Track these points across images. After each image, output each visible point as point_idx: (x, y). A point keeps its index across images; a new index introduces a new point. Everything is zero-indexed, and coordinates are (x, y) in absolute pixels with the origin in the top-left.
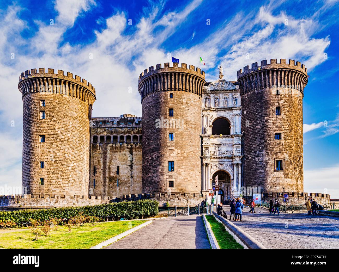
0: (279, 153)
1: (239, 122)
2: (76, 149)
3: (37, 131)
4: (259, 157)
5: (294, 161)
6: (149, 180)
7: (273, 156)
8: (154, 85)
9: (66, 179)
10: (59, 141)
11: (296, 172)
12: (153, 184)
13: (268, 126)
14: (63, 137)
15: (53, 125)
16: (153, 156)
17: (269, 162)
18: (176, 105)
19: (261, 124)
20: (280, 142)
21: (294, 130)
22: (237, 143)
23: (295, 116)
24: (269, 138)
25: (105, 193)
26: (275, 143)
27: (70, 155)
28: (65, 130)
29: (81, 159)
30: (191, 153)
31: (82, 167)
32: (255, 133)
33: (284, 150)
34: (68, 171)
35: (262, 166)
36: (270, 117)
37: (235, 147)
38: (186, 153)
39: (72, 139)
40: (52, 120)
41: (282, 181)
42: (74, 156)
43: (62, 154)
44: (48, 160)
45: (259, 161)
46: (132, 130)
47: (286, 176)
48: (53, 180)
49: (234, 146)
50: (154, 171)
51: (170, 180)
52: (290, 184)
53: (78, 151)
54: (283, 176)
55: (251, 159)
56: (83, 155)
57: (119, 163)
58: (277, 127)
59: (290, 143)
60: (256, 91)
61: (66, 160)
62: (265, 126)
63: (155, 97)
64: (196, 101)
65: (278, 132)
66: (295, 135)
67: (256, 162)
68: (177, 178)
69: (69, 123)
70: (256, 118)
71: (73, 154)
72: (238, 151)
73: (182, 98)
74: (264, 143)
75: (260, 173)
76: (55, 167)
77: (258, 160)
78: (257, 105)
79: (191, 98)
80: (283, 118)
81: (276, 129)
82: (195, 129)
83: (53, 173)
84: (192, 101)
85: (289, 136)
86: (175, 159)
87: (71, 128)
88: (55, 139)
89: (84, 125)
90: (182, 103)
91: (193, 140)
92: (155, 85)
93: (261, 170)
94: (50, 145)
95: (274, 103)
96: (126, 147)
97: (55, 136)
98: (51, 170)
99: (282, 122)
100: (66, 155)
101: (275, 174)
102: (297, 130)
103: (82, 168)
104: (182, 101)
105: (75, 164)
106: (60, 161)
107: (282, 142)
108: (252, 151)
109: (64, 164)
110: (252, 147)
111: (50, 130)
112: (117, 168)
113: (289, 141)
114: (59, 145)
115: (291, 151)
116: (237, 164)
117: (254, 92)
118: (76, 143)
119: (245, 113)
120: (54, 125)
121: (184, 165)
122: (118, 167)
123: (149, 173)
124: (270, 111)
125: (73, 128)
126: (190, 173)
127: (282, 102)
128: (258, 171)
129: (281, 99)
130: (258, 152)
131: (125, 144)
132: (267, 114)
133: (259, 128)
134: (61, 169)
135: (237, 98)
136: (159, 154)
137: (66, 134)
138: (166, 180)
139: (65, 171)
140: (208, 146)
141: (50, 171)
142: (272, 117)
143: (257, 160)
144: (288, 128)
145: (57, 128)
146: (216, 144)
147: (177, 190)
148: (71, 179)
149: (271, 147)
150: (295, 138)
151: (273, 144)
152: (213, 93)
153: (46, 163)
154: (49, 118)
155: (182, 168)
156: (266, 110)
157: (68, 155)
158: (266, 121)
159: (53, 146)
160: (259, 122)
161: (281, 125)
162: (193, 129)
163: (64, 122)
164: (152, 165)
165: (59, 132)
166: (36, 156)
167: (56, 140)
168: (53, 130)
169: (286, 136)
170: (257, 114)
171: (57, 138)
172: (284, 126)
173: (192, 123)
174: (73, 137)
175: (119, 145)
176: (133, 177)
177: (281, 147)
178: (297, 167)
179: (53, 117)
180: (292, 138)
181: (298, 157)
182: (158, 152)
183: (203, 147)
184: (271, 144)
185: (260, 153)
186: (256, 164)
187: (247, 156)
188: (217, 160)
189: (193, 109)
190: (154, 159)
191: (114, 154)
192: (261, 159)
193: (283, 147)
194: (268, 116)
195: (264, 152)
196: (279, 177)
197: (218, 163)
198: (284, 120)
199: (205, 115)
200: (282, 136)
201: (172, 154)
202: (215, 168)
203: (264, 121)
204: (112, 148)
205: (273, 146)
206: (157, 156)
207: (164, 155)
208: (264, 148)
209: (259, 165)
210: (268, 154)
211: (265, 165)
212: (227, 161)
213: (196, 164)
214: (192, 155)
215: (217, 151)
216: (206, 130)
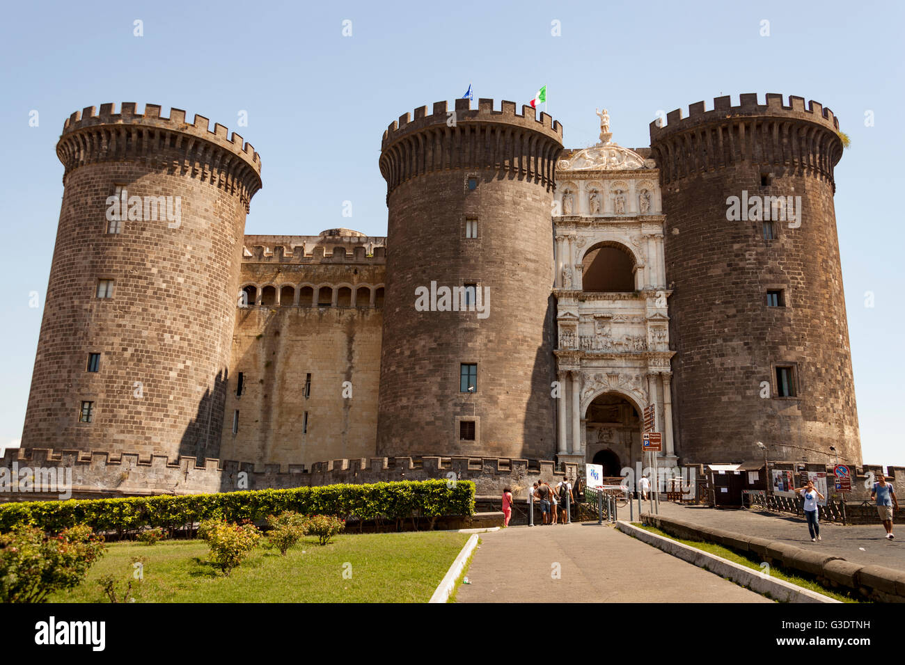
0: (783, 344)
1: (659, 256)
2: (195, 319)
3: (93, 266)
4: (722, 355)
5: (826, 370)
6: (402, 417)
7: (766, 354)
8: (425, 154)
9: (157, 405)
10: (151, 297)
11: (837, 402)
12: (413, 430)
13: (743, 268)
14: (164, 286)
15: (139, 251)
16: (417, 348)
17: (753, 373)
18: (484, 207)
19: (725, 264)
20: (782, 315)
21: (818, 280)
22: (656, 315)
23: (818, 242)
24: (749, 304)
25: (265, 454)
26: (767, 318)
27: (177, 338)
28: (172, 265)
29: (206, 349)
30: (526, 341)
31: (206, 372)
32: (709, 287)
33: (795, 337)
34: (166, 383)
35: (733, 383)
36: (748, 246)
37: (652, 327)
38: (513, 341)
39: (188, 291)
40: (138, 238)
41: (799, 429)
42: (189, 340)
43: (154, 334)
44: (113, 349)
45: (726, 369)
46: (356, 272)
47: (808, 413)
48: (122, 407)
49: (649, 324)
50: (419, 390)
51: (466, 418)
52: (821, 439)
53: (201, 325)
54: (799, 413)
55: (699, 363)
56: (212, 338)
57: (312, 364)
58: (771, 271)
60: (704, 175)
61: (166, 350)
62: (735, 270)
63: (429, 184)
64: (538, 198)
65: (775, 286)
66: (822, 296)
67: (715, 370)
68: (485, 413)
69: (185, 246)
70: (707, 246)
71: (187, 335)
72: (660, 338)
73: (501, 190)
74: (735, 316)
75: (730, 403)
76: (132, 369)
77: (722, 364)
78: (708, 211)
79: (525, 191)
80: (786, 247)
81: (768, 277)
82: (537, 275)
83: (123, 387)
84: (529, 199)
85: (806, 298)
86: (479, 355)
87: (189, 260)
88: (140, 291)
89: (225, 253)
90: (502, 203)
91: (531, 302)
92: (430, 154)
93: (733, 393)
94: (124, 307)
96: (336, 317)
97: (143, 282)
98: (118, 377)
99: (785, 257)
100: (167, 336)
101: (775, 408)
102: (826, 282)
103: (207, 377)
104: (503, 198)
105: (189, 363)
106: (147, 352)
107: (787, 314)
108: (701, 339)
109: (159, 363)
110: (701, 328)
111: (131, 263)
112: (305, 378)
113: (808, 311)
114: (151, 306)
115: (817, 342)
116: (660, 377)
117: (700, 178)
118: (198, 302)
119: (676, 231)
120: (144, 251)
121: (506, 377)
122: (309, 375)
123: (401, 396)
124: (747, 227)
125: (193, 261)
126: (522, 400)
128: (725, 399)
130: (720, 341)
131: (334, 312)
132: (738, 237)
133: (720, 275)
134: (146, 375)
135: (651, 193)
136: (435, 341)
137: (172, 278)
138: (454, 420)
139: (160, 382)
140: (572, 323)
141: (115, 382)
142: (755, 246)
143: (718, 366)
144: (800, 277)
145: (149, 259)
146: (595, 318)
147: (485, 449)
148: (171, 407)
149: (757, 329)
151: (763, 319)
152: (586, 179)
153: (107, 357)
154: (130, 233)
155: (500, 385)
157: (172, 337)
158: (737, 256)
159: (133, 309)
160: (718, 258)
161: (781, 267)
162: (531, 275)
163: (172, 243)
164: (411, 373)
165: (155, 271)
166: (82, 335)
167: (145, 292)
168: (139, 264)
169: (796, 296)
170: (712, 236)
171: (148, 288)
172: (789, 268)
173: (528, 256)
174: (190, 287)
175: (316, 314)
176: (350, 406)
177: (787, 329)
178: (838, 387)
179: (143, 229)
180: (815, 304)
181: (838, 359)
182: (431, 337)
183: (559, 325)
184: (756, 320)
185: (726, 346)
186: (715, 377)
187: (689, 353)
188: (601, 363)
189: (531, 220)
190: (418, 354)
191: (299, 338)
192: (729, 362)
193: (793, 329)
194: (743, 242)
195: (736, 343)
196: (788, 414)
197: (603, 372)
198: (789, 253)
199: (563, 237)
200: (788, 296)
201: (471, 341)
202: (594, 387)
203: (731, 256)
204: (296, 321)
205: (763, 324)
206: (427, 348)
207: (448, 344)
208: (737, 330)
209: (724, 381)
210: (750, 348)
211: (742, 378)
212: (629, 367)
213: (540, 372)
214: (528, 346)
215: (599, 336)
216: (566, 278)
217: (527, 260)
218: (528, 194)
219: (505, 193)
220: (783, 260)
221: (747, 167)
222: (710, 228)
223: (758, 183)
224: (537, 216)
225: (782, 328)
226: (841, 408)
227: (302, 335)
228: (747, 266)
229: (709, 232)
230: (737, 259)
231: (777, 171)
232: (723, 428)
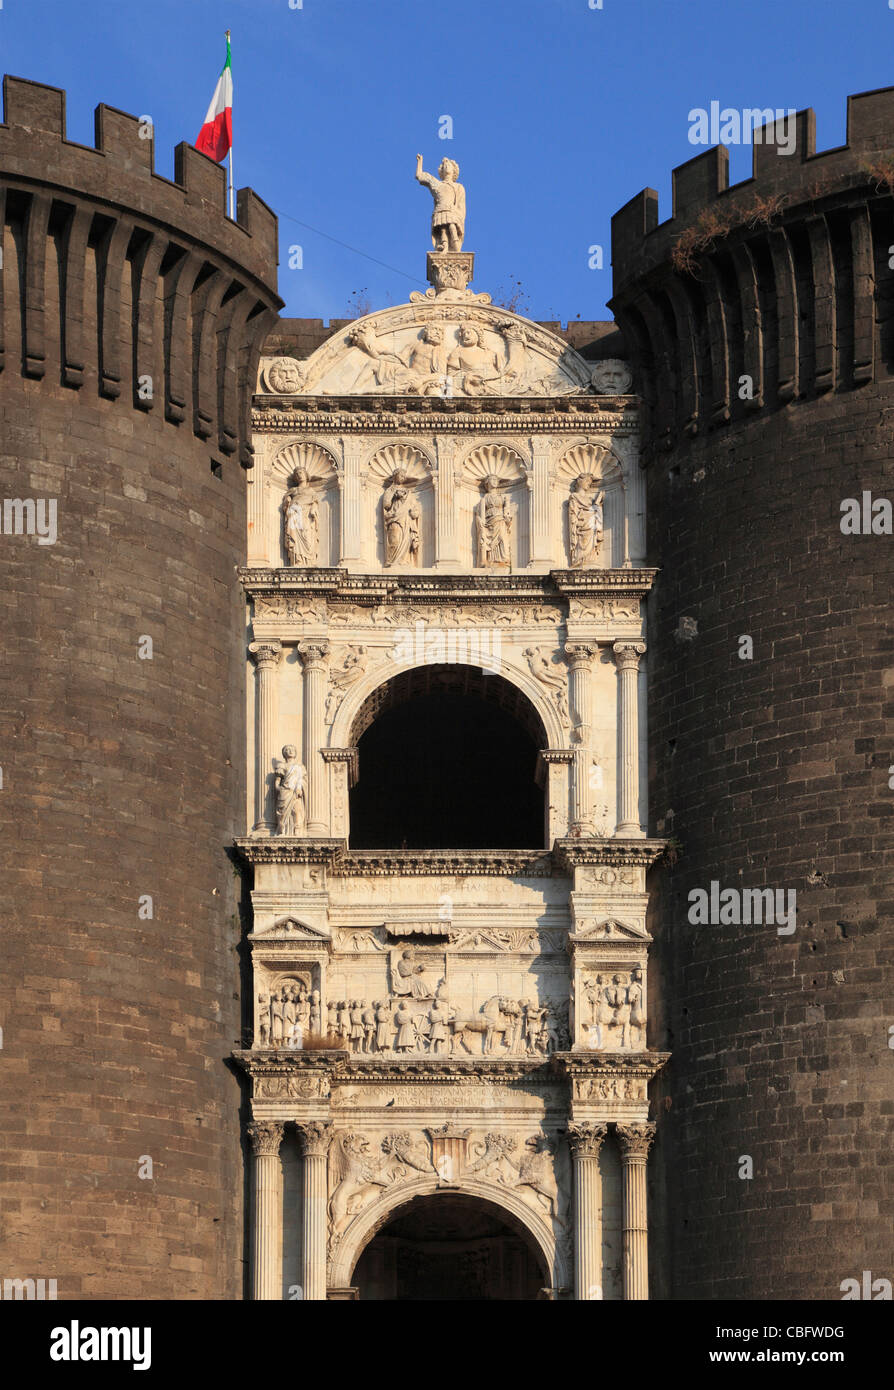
30: (119, 1017)
35: (854, 1160)
37: (591, 967)
45: (832, 1112)
55: (742, 1090)
64: (171, 494)
67: (796, 1113)
75: (840, 1228)
79: (114, 457)
82: (165, 778)
93: (852, 1193)
108: (752, 1006)
110: (757, 973)
116: (613, 1141)
119: (689, 628)
121: (38, 1144)
126: (102, 1226)
140: (305, 955)
143: (805, 1102)
146: (391, 938)
155: (17, 1174)
162: (142, 780)
170: (808, 642)
173: (131, 712)
183: (256, 963)
186: (795, 1137)
187: (711, 1056)
188: (404, 1095)
197: (412, 1129)
199: (277, 647)
202: (382, 1176)
212: (506, 1110)
213: (179, 1128)
214: (128, 1034)
215: (406, 1001)
216: (287, 796)
217: (128, 723)
218: (128, 474)
224: (169, 561)
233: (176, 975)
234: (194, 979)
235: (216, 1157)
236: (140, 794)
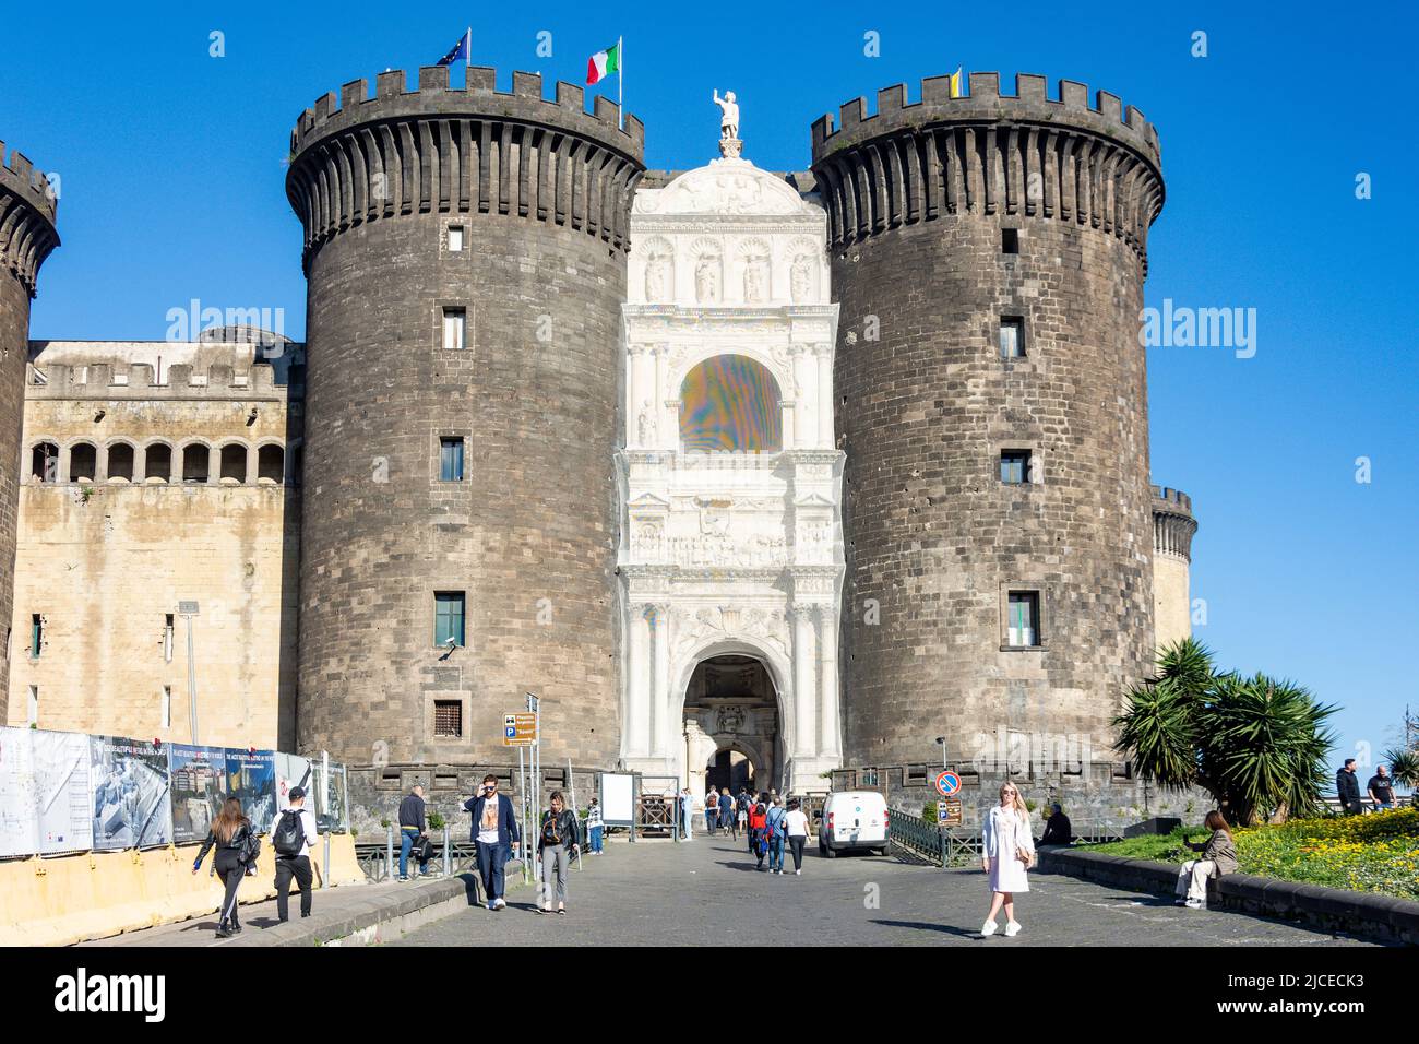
0: (1023, 552)
1: (824, 384)
4: (919, 572)
5: (1097, 597)
6: (330, 693)
7: (992, 569)
11: (1113, 653)
12: (349, 718)
13: (962, 410)
16: (354, 563)
17: (969, 603)
18: (478, 286)
19: (932, 402)
20: (1026, 497)
21: (1095, 432)
22: (810, 498)
23: (1099, 363)
24: (969, 477)
26: (999, 503)
30: (561, 548)
32: (901, 445)
35: (935, 623)
36: (973, 368)
37: (804, 519)
38: (534, 548)
41: (1041, 703)
45: (924, 598)
47: (1060, 674)
50: (358, 644)
51: (445, 695)
52: (1079, 719)
54: (1043, 674)
55: (880, 586)
57: (175, 597)
58: (1009, 416)
59: (1079, 502)
62: (947, 413)
64: (590, 269)
65: (1015, 445)
66: (1101, 461)
67: (907, 598)
68: (480, 684)
70: (903, 367)
73: (514, 253)
74: (943, 499)
75: (928, 658)
77: (918, 589)
79: (561, 253)
80: (1039, 371)
82: (585, 420)
84: (571, 271)
85: (1069, 466)
86: (472, 579)
90: (515, 278)
91: (573, 475)
93: (934, 641)
95: (991, 292)
96: (218, 504)
99: (1036, 390)
101: (1004, 664)
102: (1110, 438)
104: (517, 270)
107: (1034, 496)
108: (887, 542)
112: (161, 623)
113: (1072, 492)
115: (1084, 546)
116: (816, 613)
117: (895, 235)
119: (852, 338)
121: (521, 616)
122: (170, 618)
123: (327, 655)
124: (972, 334)
126: (553, 660)
127: (1030, 290)
128: (920, 651)
129: (1027, 276)
130: (916, 547)
131: (213, 493)
132: (956, 351)
133: (921, 423)
135: (812, 262)
136: (386, 550)
138: (422, 698)
140: (656, 512)
142: (985, 368)
143: (911, 592)
144: (1062, 427)
146: (701, 503)
147: (481, 750)
149: (980, 524)
150: (1100, 478)
151: (992, 505)
152: (688, 231)
155: (511, 632)
156: (954, 328)
158: (952, 386)
160: (920, 391)
161: (1029, 408)
162: (572, 421)
164: (344, 612)
169: (1052, 463)
172: (1042, 411)
173: (567, 385)
175: (178, 498)
177: (1031, 524)
178: (1116, 626)
180: (1088, 476)
181: (1122, 576)
182: (378, 542)
183: (631, 518)
184: (980, 506)
185: (926, 555)
186: (906, 611)
187: (865, 567)
188: (710, 588)
189: (574, 314)
190: (356, 576)
191: (146, 546)
192: (930, 584)
193: (1042, 524)
194: (965, 360)
195: (945, 549)
196: (1025, 678)
197: (713, 605)
198: (1045, 382)
199: (642, 346)
200: (1037, 462)
201: (452, 549)
202: (696, 633)
203: (941, 387)
204: (141, 513)
205: (990, 515)
206: (371, 564)
207: (410, 556)
208: (945, 526)
209: (920, 619)
210: (966, 559)
211: (951, 614)
212: (761, 596)
213: (591, 607)
214: (565, 557)
215: (708, 537)
216: (645, 426)
217: (565, 391)
219: (521, 259)
220: (1034, 394)
221: (977, 216)
222: (909, 332)
223: (996, 248)
225: (1023, 521)
226: (1119, 663)
227: (153, 541)
228: (969, 407)
229: (906, 341)
230: (951, 392)
231: (1031, 226)
232: (914, 703)
233: (590, 525)
234: (599, 527)
235: (610, 622)
236: (572, 429)
